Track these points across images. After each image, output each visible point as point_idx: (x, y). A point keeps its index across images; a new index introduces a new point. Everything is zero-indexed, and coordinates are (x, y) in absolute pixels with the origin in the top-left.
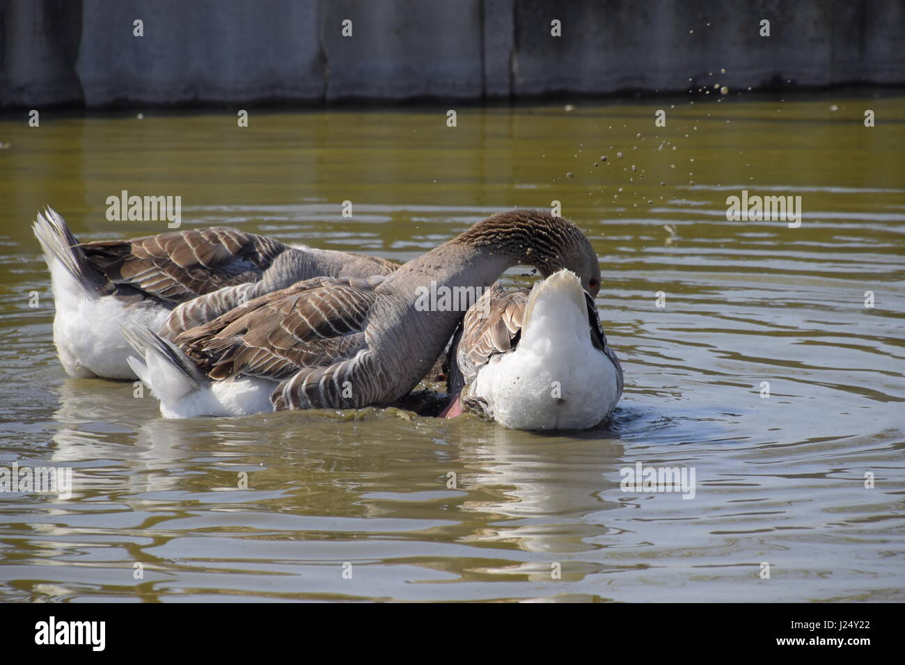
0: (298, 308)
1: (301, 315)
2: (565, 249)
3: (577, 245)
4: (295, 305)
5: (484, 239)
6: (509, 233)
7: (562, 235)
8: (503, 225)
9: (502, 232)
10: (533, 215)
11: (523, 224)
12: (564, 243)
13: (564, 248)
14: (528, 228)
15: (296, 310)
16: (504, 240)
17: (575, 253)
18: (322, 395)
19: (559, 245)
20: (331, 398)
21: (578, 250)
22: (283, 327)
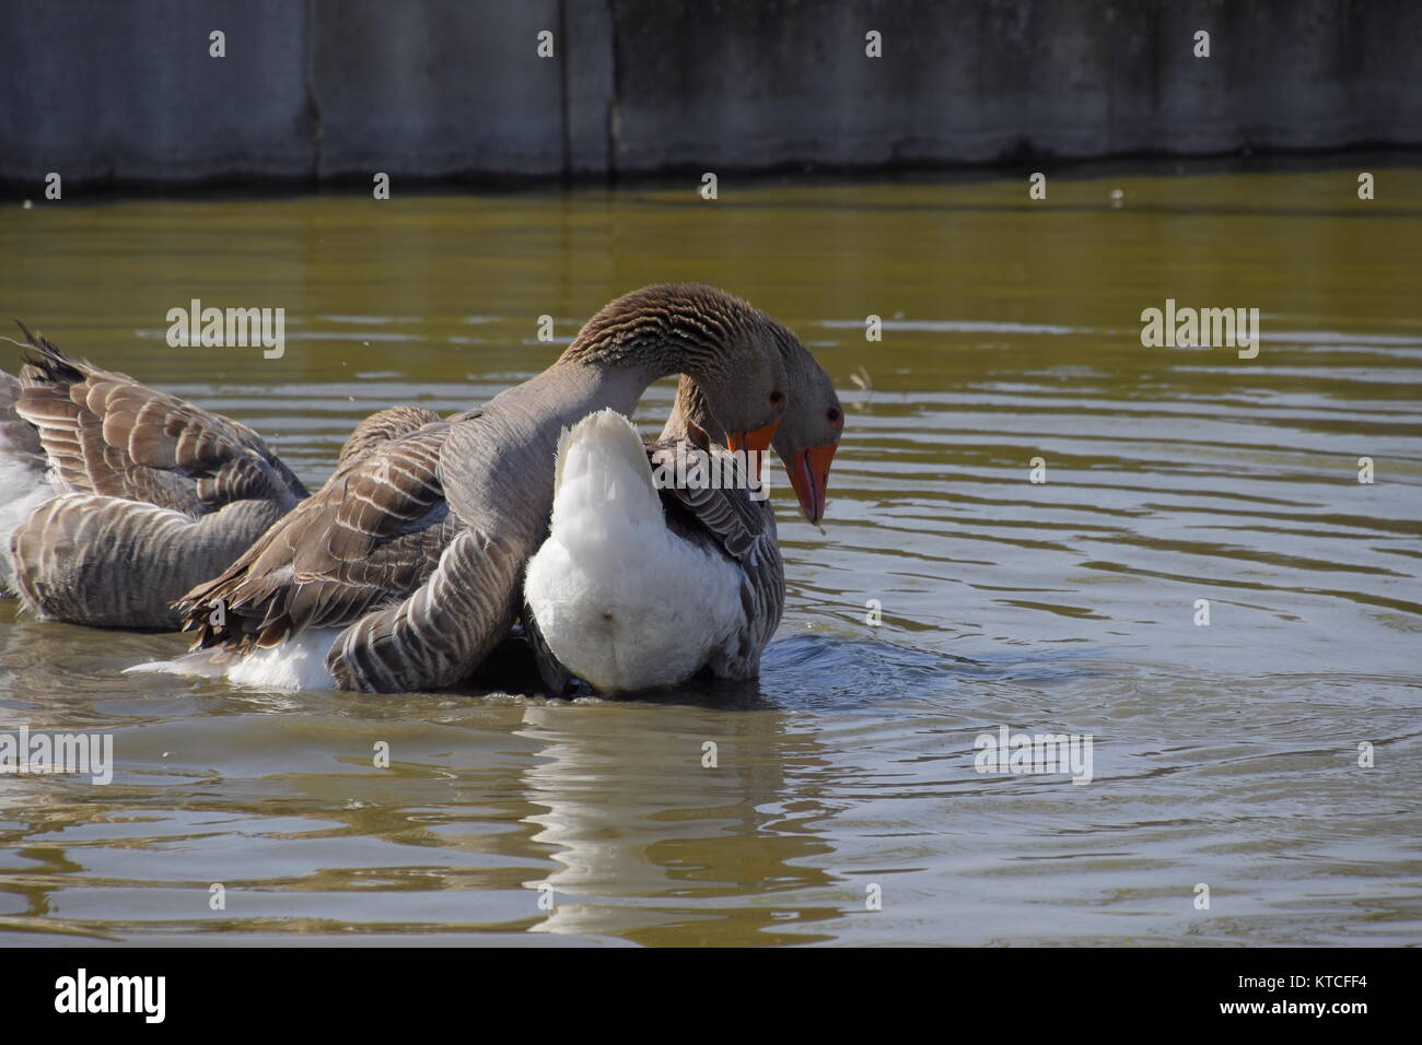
0: (353, 490)
1: (359, 497)
2: (729, 345)
3: (749, 339)
4: (346, 489)
5: (597, 349)
6: (630, 330)
7: (722, 322)
8: (621, 317)
9: (622, 331)
10: (670, 294)
11: (652, 310)
12: (726, 335)
13: (726, 345)
14: (661, 315)
15: (351, 494)
16: (626, 342)
17: (745, 352)
18: (401, 652)
19: (718, 339)
20: (416, 654)
21: (751, 347)
22: (343, 524)
